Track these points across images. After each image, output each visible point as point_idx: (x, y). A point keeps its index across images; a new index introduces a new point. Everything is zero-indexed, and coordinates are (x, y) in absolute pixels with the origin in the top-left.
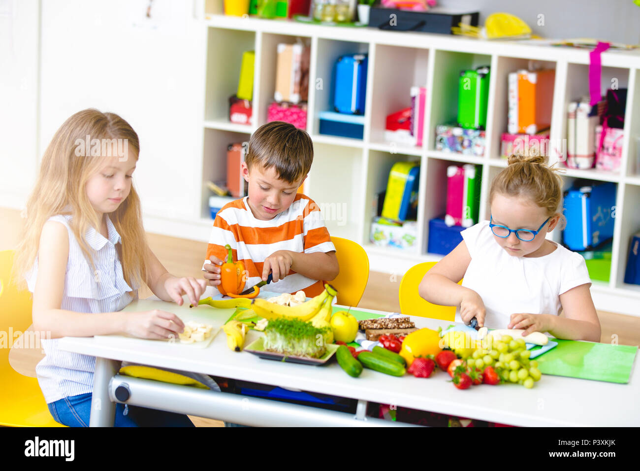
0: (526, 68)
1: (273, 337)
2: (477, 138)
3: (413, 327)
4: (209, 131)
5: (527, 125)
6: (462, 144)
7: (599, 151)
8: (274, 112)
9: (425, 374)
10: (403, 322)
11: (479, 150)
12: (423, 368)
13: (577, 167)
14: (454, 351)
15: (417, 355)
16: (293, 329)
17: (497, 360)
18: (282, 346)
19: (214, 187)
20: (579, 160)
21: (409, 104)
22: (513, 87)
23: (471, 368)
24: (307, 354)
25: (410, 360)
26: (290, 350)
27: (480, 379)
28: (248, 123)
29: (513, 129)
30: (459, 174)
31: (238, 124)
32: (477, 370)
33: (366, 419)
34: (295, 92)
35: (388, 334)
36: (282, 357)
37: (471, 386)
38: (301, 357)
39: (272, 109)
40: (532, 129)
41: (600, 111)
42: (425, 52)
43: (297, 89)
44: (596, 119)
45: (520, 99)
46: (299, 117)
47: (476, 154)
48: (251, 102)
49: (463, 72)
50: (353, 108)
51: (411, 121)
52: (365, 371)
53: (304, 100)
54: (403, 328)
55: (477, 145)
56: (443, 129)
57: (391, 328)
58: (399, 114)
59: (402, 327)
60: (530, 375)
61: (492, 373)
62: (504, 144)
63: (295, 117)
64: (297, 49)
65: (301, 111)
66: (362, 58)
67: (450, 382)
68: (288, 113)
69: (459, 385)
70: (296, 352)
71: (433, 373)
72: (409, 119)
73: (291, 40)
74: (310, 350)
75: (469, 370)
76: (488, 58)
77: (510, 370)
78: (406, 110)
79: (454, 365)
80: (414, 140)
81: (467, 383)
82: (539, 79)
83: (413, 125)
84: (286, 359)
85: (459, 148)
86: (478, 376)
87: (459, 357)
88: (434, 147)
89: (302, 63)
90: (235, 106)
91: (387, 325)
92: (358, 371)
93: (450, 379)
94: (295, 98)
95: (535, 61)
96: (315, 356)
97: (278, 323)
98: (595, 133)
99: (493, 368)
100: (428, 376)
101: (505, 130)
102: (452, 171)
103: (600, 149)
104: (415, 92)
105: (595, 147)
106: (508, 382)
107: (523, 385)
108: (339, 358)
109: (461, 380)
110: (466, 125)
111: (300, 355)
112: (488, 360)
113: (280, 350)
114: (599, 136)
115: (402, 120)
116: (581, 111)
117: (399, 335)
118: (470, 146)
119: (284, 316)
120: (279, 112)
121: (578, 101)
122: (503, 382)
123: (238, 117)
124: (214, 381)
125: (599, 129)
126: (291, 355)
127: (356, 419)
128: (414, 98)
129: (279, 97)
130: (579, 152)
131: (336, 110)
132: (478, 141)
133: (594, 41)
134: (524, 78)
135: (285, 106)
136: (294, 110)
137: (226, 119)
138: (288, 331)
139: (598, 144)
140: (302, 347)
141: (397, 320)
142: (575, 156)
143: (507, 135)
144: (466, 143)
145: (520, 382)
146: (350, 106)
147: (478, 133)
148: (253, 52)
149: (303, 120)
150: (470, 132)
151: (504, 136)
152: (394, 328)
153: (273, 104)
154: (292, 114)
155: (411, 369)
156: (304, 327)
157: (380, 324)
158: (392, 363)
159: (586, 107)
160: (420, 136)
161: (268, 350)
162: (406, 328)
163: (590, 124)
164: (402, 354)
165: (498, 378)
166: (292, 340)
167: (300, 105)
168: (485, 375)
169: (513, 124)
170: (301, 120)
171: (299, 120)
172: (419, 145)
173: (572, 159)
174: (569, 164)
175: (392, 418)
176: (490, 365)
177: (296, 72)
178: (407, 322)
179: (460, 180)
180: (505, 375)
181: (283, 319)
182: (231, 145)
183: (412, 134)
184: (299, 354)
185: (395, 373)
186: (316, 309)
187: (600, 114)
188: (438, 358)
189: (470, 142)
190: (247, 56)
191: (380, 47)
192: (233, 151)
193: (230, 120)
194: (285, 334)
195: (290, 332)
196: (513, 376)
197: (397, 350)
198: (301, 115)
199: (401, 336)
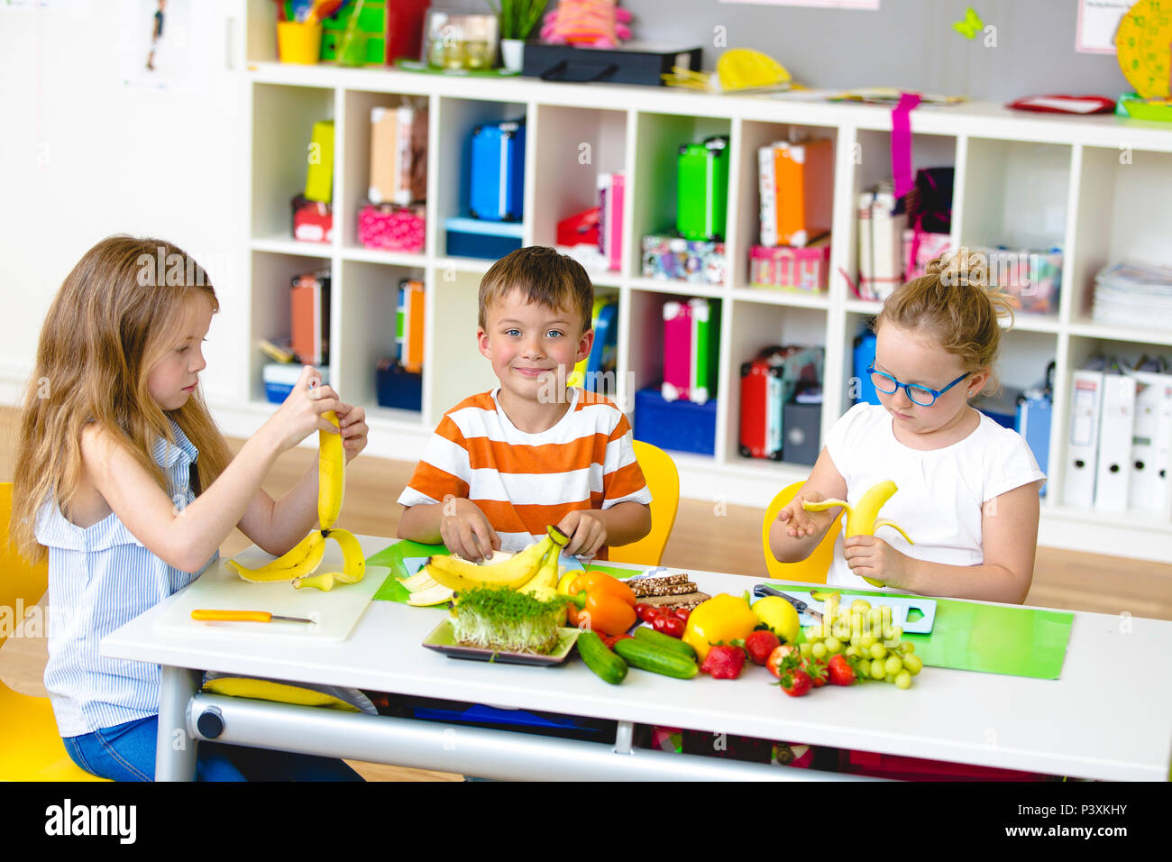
0: (786, 139)
1: (470, 620)
2: (711, 255)
3: (694, 591)
4: (258, 255)
5: (792, 232)
6: (686, 266)
7: (911, 270)
8: (369, 220)
9: (730, 672)
10: (677, 584)
11: (714, 276)
12: (726, 663)
13: (876, 298)
14: (773, 629)
15: (715, 642)
16: (505, 607)
17: (848, 644)
18: (486, 635)
19: (270, 349)
20: (878, 286)
21: (597, 203)
22: (767, 170)
23: (807, 659)
24: (530, 647)
25: (703, 650)
26: (501, 641)
27: (825, 677)
28: (324, 240)
29: (769, 238)
30: (683, 314)
31: (307, 241)
32: (818, 662)
33: (632, 752)
34: (402, 187)
35: (657, 606)
36: (489, 655)
37: (812, 690)
38: (519, 653)
39: (365, 217)
40: (799, 239)
41: (908, 206)
42: (619, 116)
43: (407, 181)
44: (903, 218)
45: (778, 190)
46: (412, 229)
47: (709, 282)
48: (329, 205)
49: (684, 147)
50: (503, 210)
51: (600, 229)
52: (632, 672)
53: (420, 200)
54: (679, 594)
55: (711, 267)
56: (653, 242)
57: (659, 595)
58: (579, 218)
59: (677, 592)
60: (904, 667)
61: (843, 665)
62: (754, 263)
63: (405, 227)
64: (405, 116)
65: (415, 219)
66: (513, 127)
67: (776, 684)
68: (393, 222)
69: (791, 689)
70: (510, 645)
71: (743, 670)
72: (597, 226)
73: (392, 101)
74: (535, 641)
75: (805, 663)
76: (727, 122)
77: (871, 660)
78: (591, 211)
79: (778, 656)
80: (604, 262)
81: (803, 686)
82: (808, 156)
83: (603, 236)
84: (495, 657)
85: (681, 271)
86: (820, 672)
87: (783, 642)
88: (640, 272)
89: (413, 138)
90: (302, 213)
91: (653, 590)
92: (620, 674)
93: (776, 681)
94: (403, 198)
95: (800, 127)
96: (543, 651)
97: (477, 597)
98: (902, 242)
99: (845, 658)
100: (736, 676)
101: (756, 240)
102: (671, 311)
103: (911, 268)
104: (604, 181)
105: (903, 264)
106: (870, 679)
107: (893, 682)
108: (583, 650)
109: (794, 681)
110: (692, 234)
111: (518, 650)
112: (833, 645)
113: (483, 641)
114: (909, 247)
115: (583, 228)
116: (880, 206)
117: (675, 606)
118: (699, 268)
119: (484, 584)
120: (377, 220)
121: (874, 191)
122: (862, 680)
123: (308, 231)
124: (366, 698)
125: (909, 235)
126: (503, 650)
127: (616, 752)
128: (603, 192)
129: (376, 196)
130: (878, 274)
131: (472, 215)
132: (715, 260)
133: (894, 93)
134: (784, 155)
135: (387, 211)
136: (402, 217)
137: (288, 234)
138: (495, 610)
139: (907, 259)
140: (520, 635)
141: (668, 580)
142: (873, 280)
143: (759, 249)
144: (692, 264)
145: (889, 679)
146: (497, 207)
147: (711, 246)
148: (331, 123)
149: (420, 233)
150: (699, 245)
151: (754, 249)
152: (664, 595)
153: (366, 208)
154: (400, 223)
155: (707, 665)
156: (522, 602)
157: (639, 588)
158: (676, 657)
159: (887, 200)
160: (617, 253)
161: (462, 643)
162: (683, 594)
163: (895, 226)
164: (686, 639)
165: (854, 675)
166: (504, 624)
167: (413, 208)
168: (830, 669)
169: (769, 230)
170: (415, 233)
171: (412, 233)
172: (615, 268)
173: (868, 285)
174: (863, 292)
175: (676, 748)
176: (838, 652)
177: (404, 153)
178: (685, 583)
179: (684, 323)
180: (864, 668)
181: (484, 590)
182: (297, 278)
183: (602, 252)
184: (515, 648)
185: (680, 672)
186: (532, 568)
187: (908, 211)
188: (749, 646)
189: (699, 261)
190: (319, 129)
191: (545, 109)
192: (300, 287)
193: (294, 236)
194: (492, 615)
195: (500, 611)
196: (876, 669)
197: (678, 633)
198: (415, 224)
199: (678, 608)
